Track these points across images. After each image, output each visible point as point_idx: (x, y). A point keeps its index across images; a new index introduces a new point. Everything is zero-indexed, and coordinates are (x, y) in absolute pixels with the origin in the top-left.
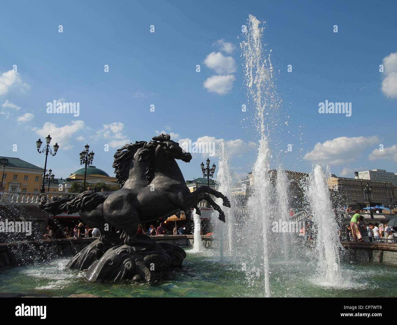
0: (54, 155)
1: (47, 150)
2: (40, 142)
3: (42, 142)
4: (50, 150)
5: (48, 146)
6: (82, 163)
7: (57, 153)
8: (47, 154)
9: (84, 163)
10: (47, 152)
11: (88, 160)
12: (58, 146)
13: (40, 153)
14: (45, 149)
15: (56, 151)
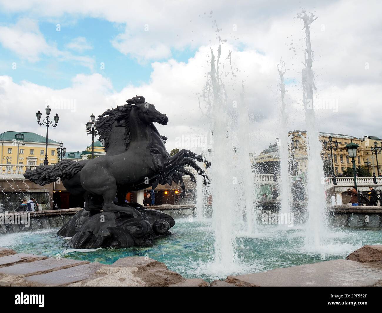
0: (55, 126)
1: (48, 121)
2: (39, 114)
3: (41, 114)
4: (50, 121)
5: (48, 117)
6: (89, 134)
7: (58, 124)
8: (48, 126)
9: (90, 134)
10: (48, 124)
11: (95, 131)
12: (59, 118)
13: (41, 124)
14: (45, 120)
15: (56, 121)
